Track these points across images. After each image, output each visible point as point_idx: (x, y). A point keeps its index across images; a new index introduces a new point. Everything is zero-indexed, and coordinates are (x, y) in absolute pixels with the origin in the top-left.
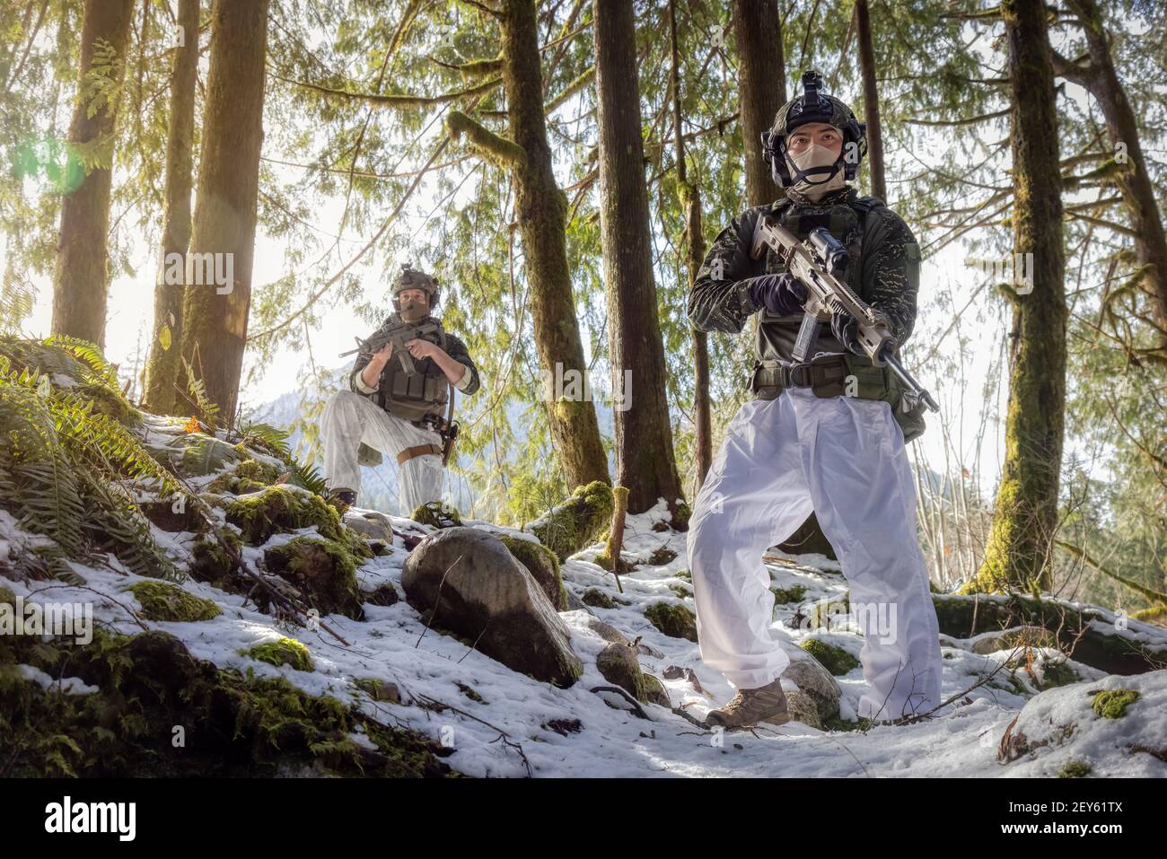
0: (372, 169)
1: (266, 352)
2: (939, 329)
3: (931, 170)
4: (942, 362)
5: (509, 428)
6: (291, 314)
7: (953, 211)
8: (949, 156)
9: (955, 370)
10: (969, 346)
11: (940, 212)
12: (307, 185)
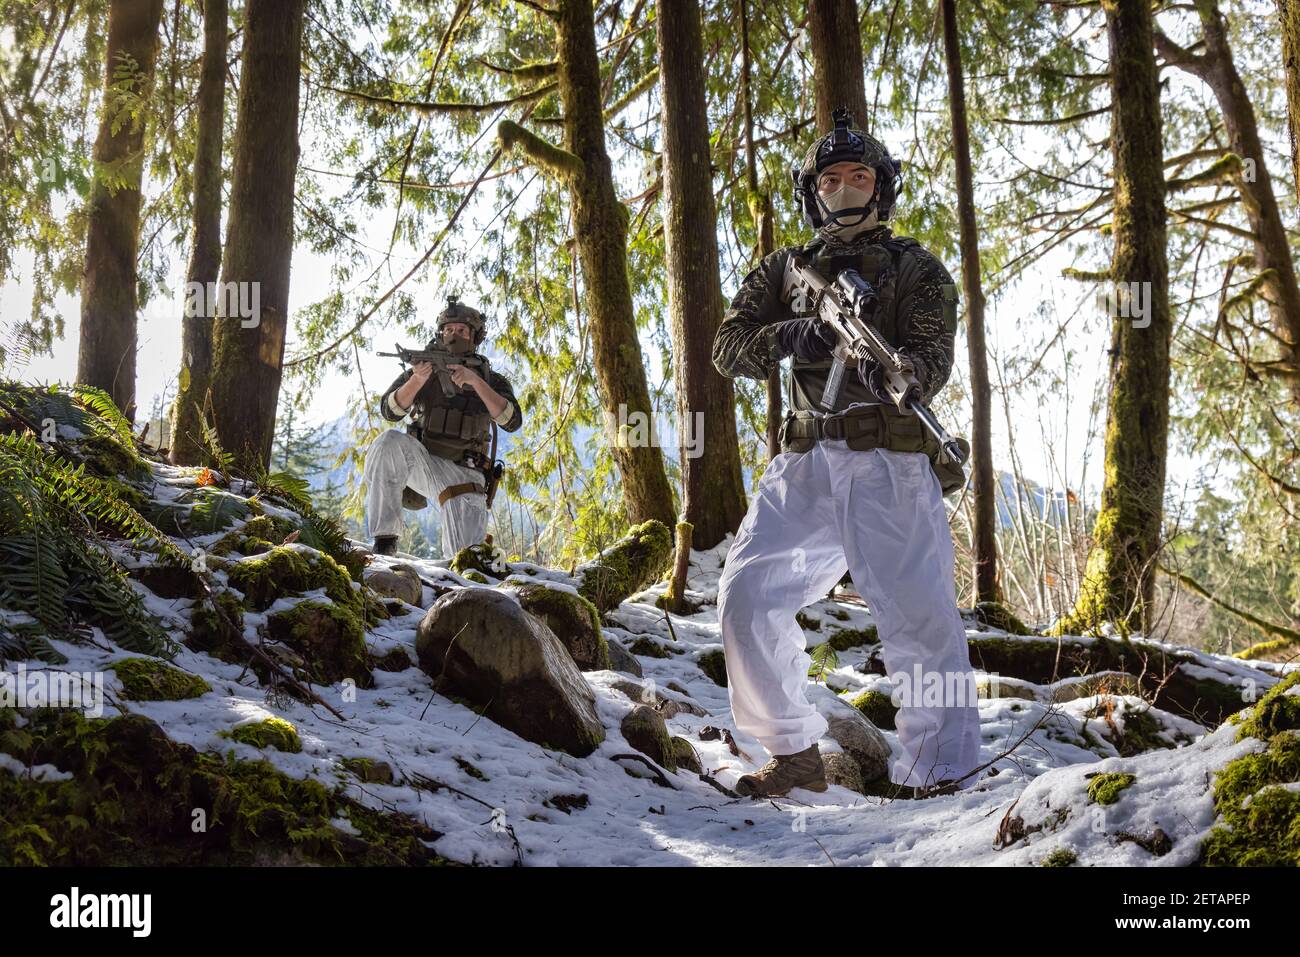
0: (425, 179)
1: (313, 376)
2: (1042, 343)
3: (1031, 170)
4: (1046, 376)
5: (575, 454)
6: (340, 336)
7: (1057, 213)
8: (1053, 154)
9: (1061, 386)
11: (1043, 215)
12: (354, 197)
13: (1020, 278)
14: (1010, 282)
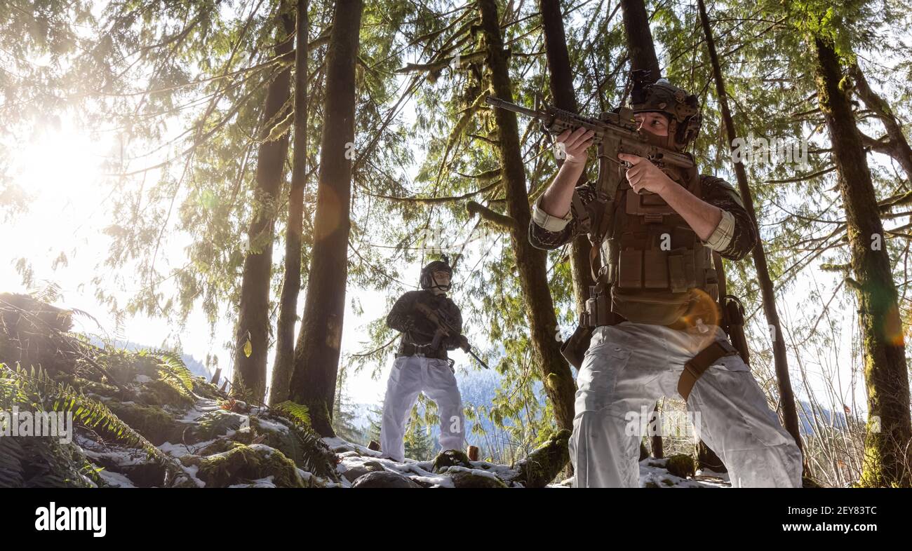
1: (381, 360)
2: (815, 316)
3: (793, 215)
4: (820, 337)
6: (393, 336)
7: (812, 240)
8: (805, 206)
9: (830, 342)
10: (837, 325)
11: (804, 242)
12: (397, 258)
13: (795, 279)
14: (790, 282)
